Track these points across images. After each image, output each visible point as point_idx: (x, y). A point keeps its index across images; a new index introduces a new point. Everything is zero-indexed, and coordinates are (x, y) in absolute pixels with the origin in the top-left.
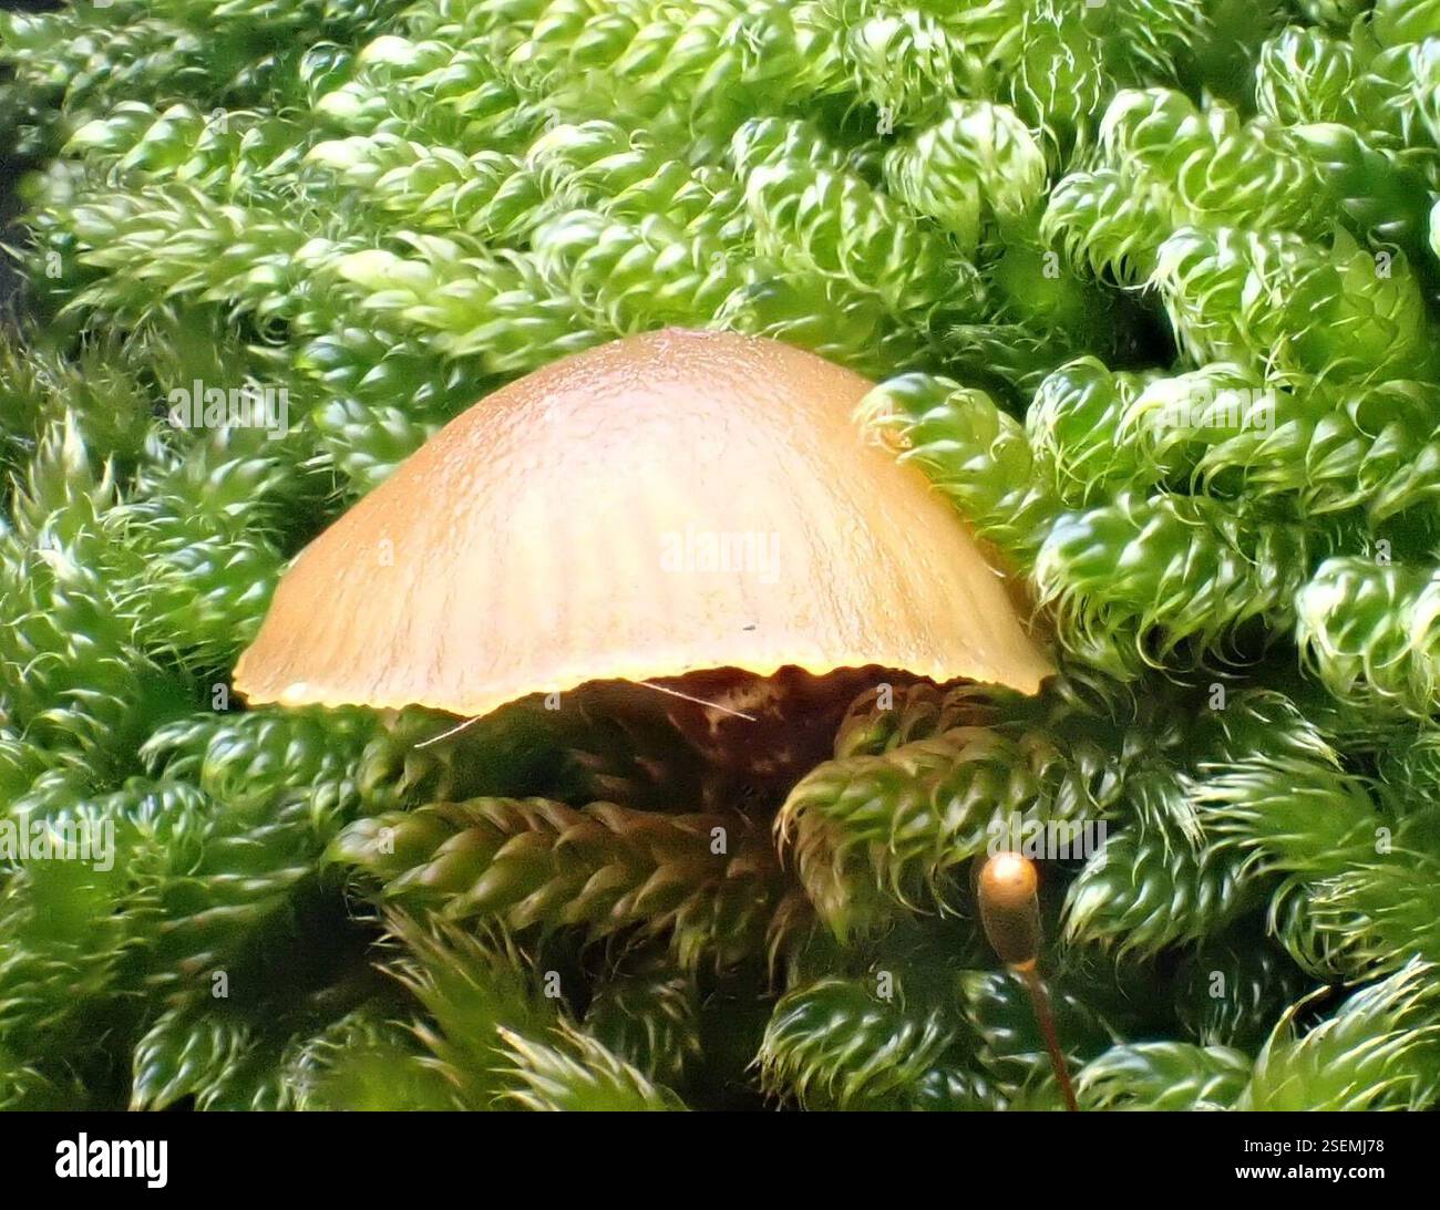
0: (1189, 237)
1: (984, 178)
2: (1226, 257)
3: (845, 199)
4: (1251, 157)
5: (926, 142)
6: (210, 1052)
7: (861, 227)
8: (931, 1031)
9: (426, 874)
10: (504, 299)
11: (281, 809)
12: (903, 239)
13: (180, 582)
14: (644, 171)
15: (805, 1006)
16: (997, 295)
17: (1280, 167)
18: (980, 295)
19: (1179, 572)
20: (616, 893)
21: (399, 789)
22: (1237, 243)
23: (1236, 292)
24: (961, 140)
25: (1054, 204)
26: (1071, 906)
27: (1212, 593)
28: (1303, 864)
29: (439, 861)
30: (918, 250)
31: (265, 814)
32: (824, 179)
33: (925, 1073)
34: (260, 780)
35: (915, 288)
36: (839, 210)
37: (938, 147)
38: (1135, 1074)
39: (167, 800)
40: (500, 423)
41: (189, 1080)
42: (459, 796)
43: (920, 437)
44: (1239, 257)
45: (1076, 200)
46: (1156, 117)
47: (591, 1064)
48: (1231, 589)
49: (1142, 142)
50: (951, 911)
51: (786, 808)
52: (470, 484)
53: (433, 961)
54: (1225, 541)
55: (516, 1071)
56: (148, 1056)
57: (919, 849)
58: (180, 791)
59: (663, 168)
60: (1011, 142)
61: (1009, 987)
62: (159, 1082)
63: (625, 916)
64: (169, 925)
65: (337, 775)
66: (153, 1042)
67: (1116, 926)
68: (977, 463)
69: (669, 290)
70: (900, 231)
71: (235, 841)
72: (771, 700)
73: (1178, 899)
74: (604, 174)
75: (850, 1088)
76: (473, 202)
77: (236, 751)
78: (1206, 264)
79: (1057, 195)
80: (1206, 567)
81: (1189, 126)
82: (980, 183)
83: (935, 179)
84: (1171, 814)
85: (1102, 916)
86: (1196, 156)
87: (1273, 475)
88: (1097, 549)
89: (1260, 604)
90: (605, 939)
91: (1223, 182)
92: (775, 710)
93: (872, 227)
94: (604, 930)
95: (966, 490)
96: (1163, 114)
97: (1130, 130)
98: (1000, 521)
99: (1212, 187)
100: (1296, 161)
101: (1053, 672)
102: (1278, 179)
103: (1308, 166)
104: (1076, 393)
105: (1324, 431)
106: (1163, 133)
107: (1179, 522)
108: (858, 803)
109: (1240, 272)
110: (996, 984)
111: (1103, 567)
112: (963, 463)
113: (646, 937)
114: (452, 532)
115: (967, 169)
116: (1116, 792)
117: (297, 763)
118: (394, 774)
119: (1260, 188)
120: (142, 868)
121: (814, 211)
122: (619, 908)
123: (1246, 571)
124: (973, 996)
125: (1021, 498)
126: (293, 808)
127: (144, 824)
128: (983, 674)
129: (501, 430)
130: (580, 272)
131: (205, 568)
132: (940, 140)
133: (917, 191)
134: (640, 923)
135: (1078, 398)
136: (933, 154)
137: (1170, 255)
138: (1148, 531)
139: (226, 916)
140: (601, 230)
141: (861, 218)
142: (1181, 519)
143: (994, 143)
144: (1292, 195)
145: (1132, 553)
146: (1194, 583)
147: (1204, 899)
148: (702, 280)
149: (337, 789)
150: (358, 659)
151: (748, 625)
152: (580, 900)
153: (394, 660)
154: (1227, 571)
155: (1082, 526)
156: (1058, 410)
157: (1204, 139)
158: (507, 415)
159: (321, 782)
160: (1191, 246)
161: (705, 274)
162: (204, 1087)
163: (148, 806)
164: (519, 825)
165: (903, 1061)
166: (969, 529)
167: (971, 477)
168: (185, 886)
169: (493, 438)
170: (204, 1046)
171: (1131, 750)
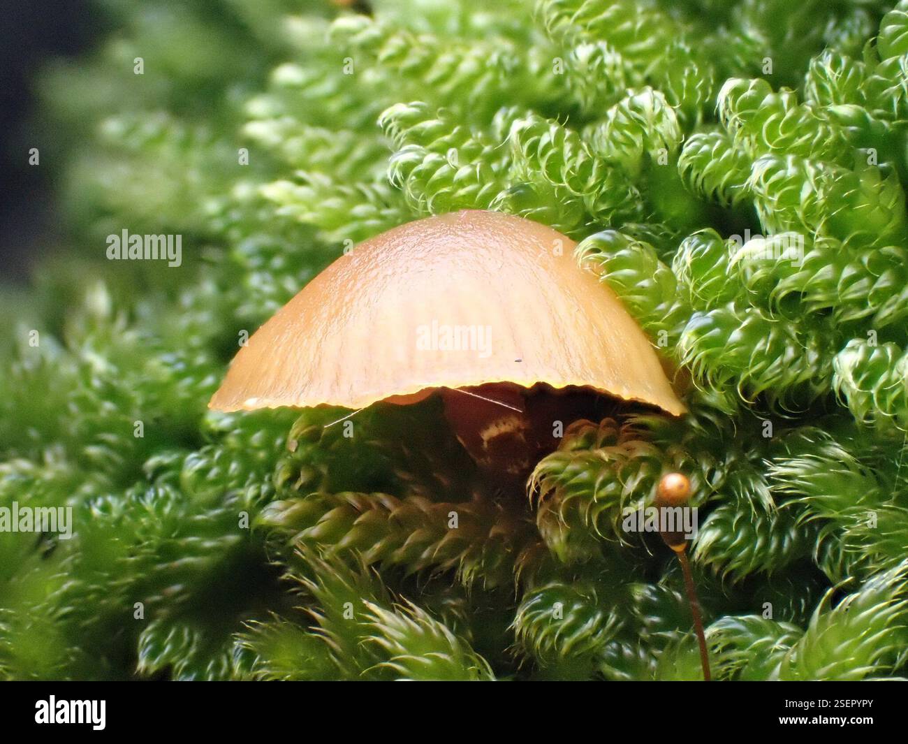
0: (769, 159)
1: (647, 131)
2: (791, 171)
3: (566, 141)
4: (804, 121)
5: (612, 113)
6: (182, 640)
7: (575, 158)
8: (612, 619)
9: (314, 531)
10: (360, 210)
11: (228, 499)
12: (597, 168)
13: (166, 374)
14: (445, 130)
15: (541, 595)
16: (648, 208)
17: (821, 129)
18: (639, 207)
19: (762, 348)
20: (425, 545)
21: (297, 486)
22: (798, 163)
23: (797, 192)
24: (634, 108)
25: (686, 150)
26: (697, 544)
27: (781, 364)
28: (836, 514)
29: (320, 525)
30: (606, 175)
31: (216, 503)
32: (554, 129)
33: (608, 643)
34: (214, 483)
35: (602, 198)
36: (562, 149)
37: (619, 112)
38: (737, 632)
39: (161, 492)
40: (370, 253)
41: (170, 655)
42: (333, 490)
43: (612, 267)
44: (799, 171)
45: (698, 148)
46: (749, 93)
47: (419, 619)
48: (793, 362)
49: (740, 109)
50: (626, 543)
51: (534, 474)
52: (354, 285)
53: (322, 572)
54: (789, 336)
55: (374, 624)
56: (147, 641)
57: (609, 505)
58: (168, 488)
59: (455, 130)
60: (661, 112)
61: (658, 593)
62: (153, 655)
63: (429, 558)
64: (160, 567)
65: (259, 480)
66: (150, 632)
67: (722, 555)
68: (645, 283)
69: (462, 192)
70: (596, 163)
71: (199, 517)
72: (519, 430)
73: (759, 543)
74: (422, 132)
75: (565, 649)
76: (338, 160)
77: (200, 464)
78: (780, 173)
79: (688, 145)
80: (778, 349)
81: (769, 99)
82: (644, 134)
83: (617, 134)
84: (756, 492)
85: (714, 548)
86: (773, 117)
87: (818, 297)
88: (716, 331)
89: (808, 374)
90: (417, 573)
91: (787, 135)
92: (521, 436)
93: (580, 160)
94: (417, 567)
95: (638, 298)
96: (753, 91)
97: (734, 101)
98: (658, 319)
99: (782, 136)
100: (830, 128)
101: (686, 411)
102: (819, 135)
103: (837, 130)
104: (702, 246)
105: (848, 272)
106: (754, 102)
107: (763, 320)
108: (575, 474)
109: (800, 180)
110: (650, 590)
111: (719, 342)
112: (637, 283)
113: (441, 572)
114: (344, 309)
115: (637, 126)
116: (722, 483)
117: (236, 473)
118: (294, 478)
119: (808, 139)
120: (146, 531)
121: (548, 146)
122: (425, 555)
123: (801, 353)
124: (637, 598)
125: (670, 306)
126: (233, 500)
127: (148, 503)
128: (650, 399)
129: (371, 257)
130: (411, 181)
131: (180, 367)
132: (621, 109)
133: (605, 144)
134: (437, 564)
135: (704, 249)
136: (617, 117)
137: (758, 169)
138: (745, 323)
139: (192, 564)
140: (424, 155)
141: (575, 154)
142: (764, 318)
143: (654, 109)
144: (827, 147)
145: (736, 335)
146: (771, 357)
147: (774, 545)
148: (482, 188)
149: (259, 488)
150: (289, 382)
151: (518, 359)
152: (403, 548)
153: (311, 380)
154: (790, 352)
155: (708, 317)
156: (693, 255)
157: (777, 107)
158: (374, 250)
159: (250, 485)
160: (771, 164)
161: (483, 185)
162: (178, 661)
163: (150, 495)
164: (367, 507)
165: (595, 634)
166: (639, 323)
167: (642, 291)
168: (169, 544)
169: (366, 261)
170: (178, 637)
171: (731, 459)
